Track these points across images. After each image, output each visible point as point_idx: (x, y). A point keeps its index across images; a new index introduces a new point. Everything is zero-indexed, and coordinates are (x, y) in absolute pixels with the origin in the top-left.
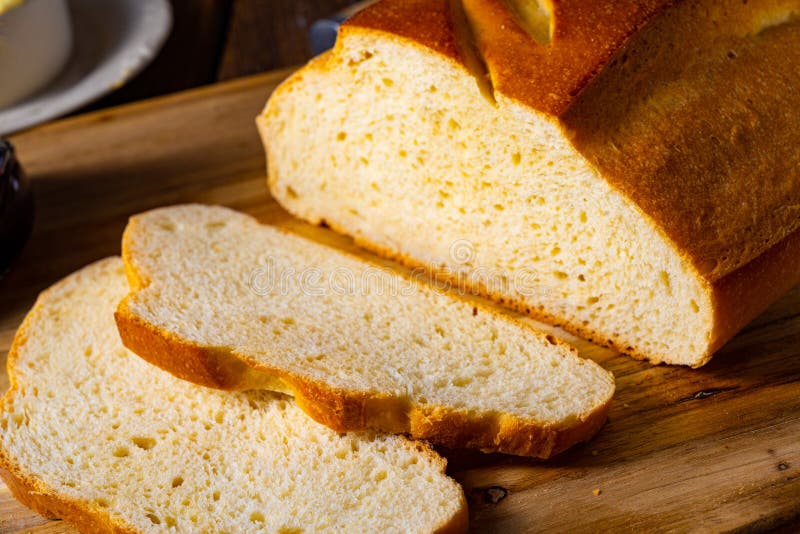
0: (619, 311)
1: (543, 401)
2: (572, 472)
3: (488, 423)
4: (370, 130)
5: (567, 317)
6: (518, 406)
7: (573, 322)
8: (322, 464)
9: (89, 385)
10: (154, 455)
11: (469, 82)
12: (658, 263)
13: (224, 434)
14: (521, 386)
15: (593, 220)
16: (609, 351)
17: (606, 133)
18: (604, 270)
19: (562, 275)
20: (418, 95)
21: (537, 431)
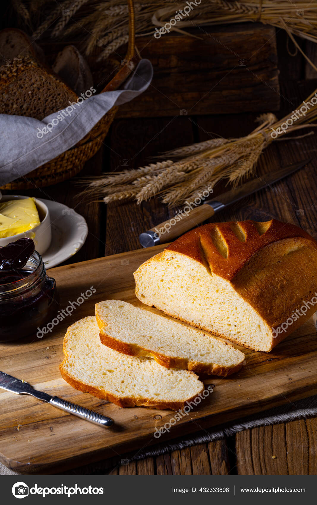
0: (246, 336)
1: (225, 361)
2: (233, 381)
3: (210, 366)
4: (172, 280)
5: (231, 337)
6: (218, 362)
7: (232, 339)
8: (164, 377)
9: (90, 355)
10: (115, 375)
11: (204, 269)
12: (257, 323)
13: (134, 369)
14: (219, 356)
15: (239, 309)
16: (243, 347)
17: (243, 285)
18: (242, 324)
19: (230, 325)
20: (188, 271)
21: (223, 368)
